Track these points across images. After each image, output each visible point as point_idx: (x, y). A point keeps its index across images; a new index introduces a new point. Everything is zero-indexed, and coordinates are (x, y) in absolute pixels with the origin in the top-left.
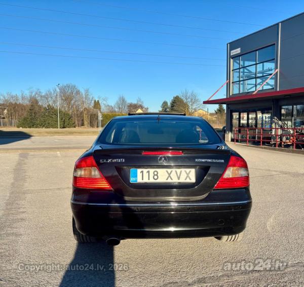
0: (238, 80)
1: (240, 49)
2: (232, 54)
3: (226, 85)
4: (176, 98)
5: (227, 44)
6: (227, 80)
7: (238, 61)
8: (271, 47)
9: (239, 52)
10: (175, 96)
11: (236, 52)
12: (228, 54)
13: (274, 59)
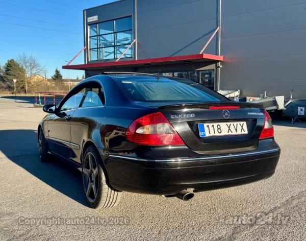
0: (96, 47)
1: (97, 16)
2: (88, 21)
3: (83, 51)
4: (10, 61)
5: (84, 11)
6: (85, 46)
7: (96, 29)
8: (128, 18)
9: (97, 19)
10: (10, 60)
11: (93, 19)
12: (85, 20)
13: (131, 30)
